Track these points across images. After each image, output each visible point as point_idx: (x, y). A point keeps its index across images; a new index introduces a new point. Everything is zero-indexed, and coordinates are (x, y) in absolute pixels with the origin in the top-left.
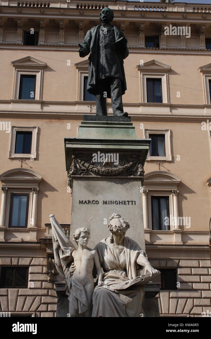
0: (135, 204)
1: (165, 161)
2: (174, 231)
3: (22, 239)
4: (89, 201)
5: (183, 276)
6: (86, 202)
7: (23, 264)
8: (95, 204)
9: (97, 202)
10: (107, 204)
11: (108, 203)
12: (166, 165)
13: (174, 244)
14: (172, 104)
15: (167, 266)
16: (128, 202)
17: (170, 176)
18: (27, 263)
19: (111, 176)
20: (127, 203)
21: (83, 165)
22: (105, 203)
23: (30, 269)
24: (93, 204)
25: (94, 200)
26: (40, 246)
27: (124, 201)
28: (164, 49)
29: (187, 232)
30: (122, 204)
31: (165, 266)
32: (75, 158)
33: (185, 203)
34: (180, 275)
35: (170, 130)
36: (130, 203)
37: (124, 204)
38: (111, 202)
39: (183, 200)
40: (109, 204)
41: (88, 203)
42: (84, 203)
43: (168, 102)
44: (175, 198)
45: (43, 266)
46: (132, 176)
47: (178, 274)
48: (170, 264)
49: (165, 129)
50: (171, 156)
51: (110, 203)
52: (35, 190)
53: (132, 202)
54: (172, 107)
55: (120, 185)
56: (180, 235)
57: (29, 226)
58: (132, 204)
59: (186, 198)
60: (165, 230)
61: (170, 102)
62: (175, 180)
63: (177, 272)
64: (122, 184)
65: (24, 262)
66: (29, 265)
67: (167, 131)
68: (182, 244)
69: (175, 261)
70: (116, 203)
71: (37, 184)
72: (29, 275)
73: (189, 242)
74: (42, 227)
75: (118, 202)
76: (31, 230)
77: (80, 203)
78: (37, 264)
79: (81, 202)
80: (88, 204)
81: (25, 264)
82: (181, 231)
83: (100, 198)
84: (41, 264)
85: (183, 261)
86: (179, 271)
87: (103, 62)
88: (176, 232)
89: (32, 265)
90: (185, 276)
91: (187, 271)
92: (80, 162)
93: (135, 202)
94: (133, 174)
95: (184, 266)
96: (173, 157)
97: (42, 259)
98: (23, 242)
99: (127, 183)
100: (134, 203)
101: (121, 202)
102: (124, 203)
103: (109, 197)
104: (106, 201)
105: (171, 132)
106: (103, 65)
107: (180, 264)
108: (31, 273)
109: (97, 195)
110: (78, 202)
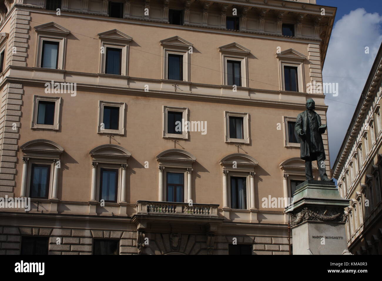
1: (243, 144)
2: (251, 210)
3: (112, 213)
4: (318, 236)
5: (258, 251)
6: (316, 237)
7: (114, 237)
9: (322, 237)
12: (244, 147)
13: (250, 222)
14: (251, 88)
15: (244, 242)
16: (339, 237)
17: (248, 159)
18: (119, 237)
19: (329, 221)
20: (338, 238)
21: (313, 214)
23: (121, 242)
24: (320, 238)
25: (320, 236)
26: (131, 221)
28: (244, 32)
29: (262, 211)
31: (242, 242)
32: (308, 209)
33: (260, 184)
34: (255, 250)
35: (249, 113)
36: (340, 238)
38: (330, 237)
39: (259, 181)
43: (247, 86)
44: (252, 179)
45: (133, 239)
46: (340, 222)
47: (254, 249)
48: (246, 241)
49: (244, 113)
50: (248, 139)
52: (124, 166)
53: (341, 237)
54: (251, 91)
55: (334, 227)
56: (256, 214)
57: (119, 201)
58: (341, 239)
59: (261, 180)
60: (242, 209)
61: (248, 87)
62: (252, 163)
63: (252, 247)
64: (335, 226)
65: (115, 235)
66: (120, 239)
67: (246, 114)
68: (257, 222)
69: (251, 237)
71: (126, 161)
72: (120, 248)
73: (264, 221)
74: (131, 202)
75: (334, 238)
76: (121, 205)
78: (127, 237)
79: (314, 237)
80: (318, 238)
81: (116, 237)
82: (257, 210)
83: (324, 235)
84: (131, 237)
85: (258, 238)
86: (254, 247)
87: (313, 141)
88: (253, 211)
89: (123, 239)
90: (260, 251)
91: (261, 247)
92: (311, 212)
93: (343, 237)
94: (340, 221)
95: (259, 242)
96: (250, 140)
97: (132, 233)
98: (114, 216)
99: (338, 226)
100: (342, 238)
103: (328, 234)
104: (327, 237)
105: (249, 116)
106: (313, 143)
107: (255, 241)
108: (121, 246)
109: (322, 233)
110: (312, 237)
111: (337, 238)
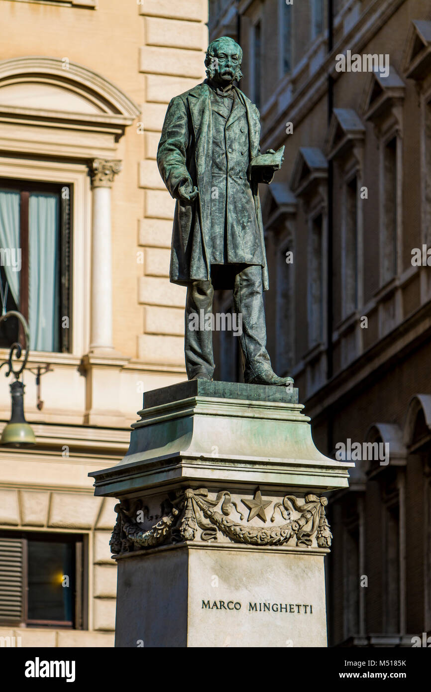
0: (311, 613)
4: (221, 602)
6: (215, 604)
8: (233, 609)
9: (238, 606)
10: (256, 610)
11: (258, 608)
16: (298, 606)
19: (266, 544)
20: (296, 609)
22: (252, 607)
24: (230, 609)
25: (231, 600)
27: (290, 605)
30: (286, 611)
32: (192, 498)
36: (302, 609)
37: (291, 612)
38: (265, 605)
40: (260, 610)
41: (219, 607)
42: (211, 606)
46: (308, 549)
51: (262, 609)
53: (306, 606)
58: (306, 613)
70: (275, 609)
75: (279, 607)
77: (204, 607)
79: (205, 604)
80: (221, 608)
83: (243, 596)
93: (311, 606)
100: (308, 609)
101: (284, 606)
102: (291, 608)
103: (262, 595)
104: (255, 604)
109: (237, 588)
110: (201, 603)
111: (290, 609)
